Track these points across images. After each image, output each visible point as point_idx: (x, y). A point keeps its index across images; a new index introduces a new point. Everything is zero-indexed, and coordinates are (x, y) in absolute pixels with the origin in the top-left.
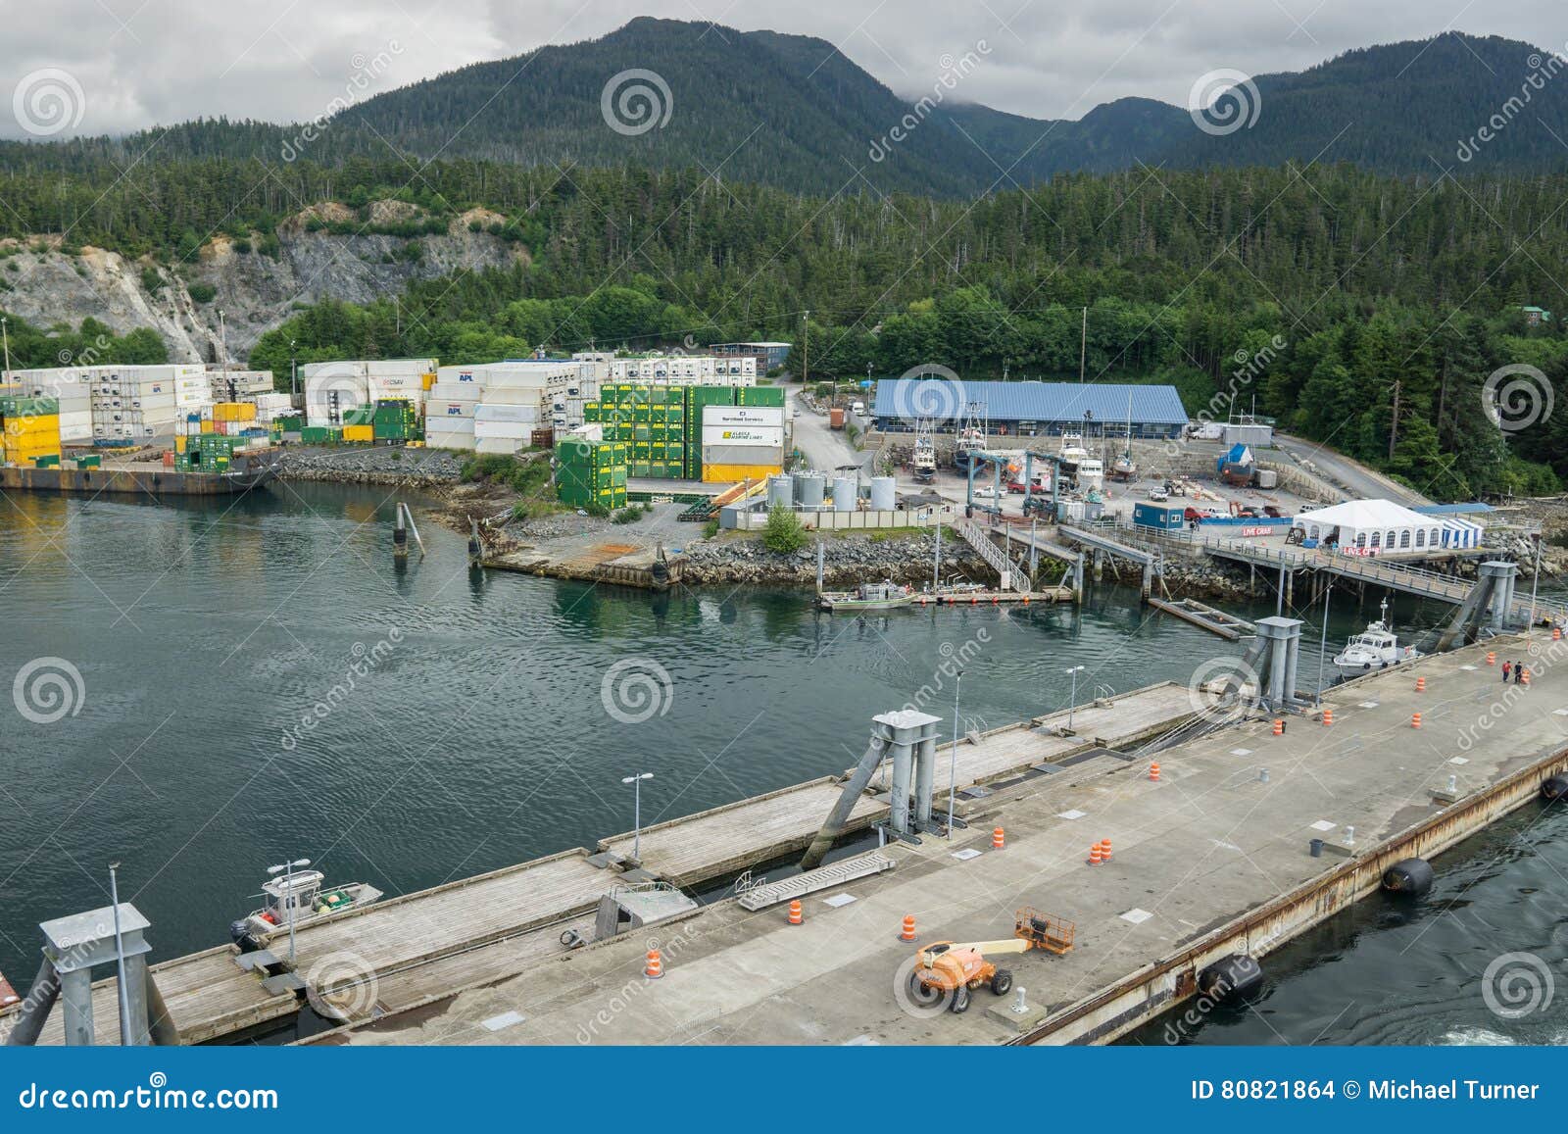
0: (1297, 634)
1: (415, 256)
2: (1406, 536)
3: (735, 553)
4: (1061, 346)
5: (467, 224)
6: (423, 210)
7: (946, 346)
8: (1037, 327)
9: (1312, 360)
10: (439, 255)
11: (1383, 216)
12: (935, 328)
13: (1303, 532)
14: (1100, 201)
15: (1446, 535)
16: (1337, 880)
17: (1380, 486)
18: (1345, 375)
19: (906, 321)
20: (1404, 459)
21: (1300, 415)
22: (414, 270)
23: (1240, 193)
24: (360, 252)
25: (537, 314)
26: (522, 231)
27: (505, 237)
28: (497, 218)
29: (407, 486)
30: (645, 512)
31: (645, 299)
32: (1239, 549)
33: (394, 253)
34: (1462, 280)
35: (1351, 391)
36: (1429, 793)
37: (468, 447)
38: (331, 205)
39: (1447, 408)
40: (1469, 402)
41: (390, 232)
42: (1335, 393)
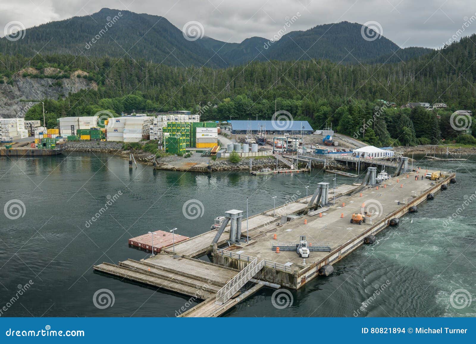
0: (376, 170)
1: (60, 85)
2: (378, 154)
3: (223, 163)
4: (268, 111)
5: (76, 75)
6: (61, 71)
7: (236, 111)
8: (261, 106)
9: (340, 114)
10: (68, 84)
11: (340, 75)
12: (234, 106)
13: (356, 154)
14: (264, 70)
15: (386, 154)
16: (404, 208)
17: (363, 144)
18: (351, 117)
19: (225, 104)
20: (367, 138)
21: (339, 128)
22: (60, 89)
23: (302, 68)
24: (41, 83)
25: (109, 103)
26: (94, 77)
27: (89, 79)
28: (85, 73)
29: (104, 152)
30: (191, 155)
31: (140, 98)
32: (343, 158)
33: (52, 84)
34: (363, 92)
35: (353, 121)
36: (412, 196)
37: (121, 140)
38: (31, 69)
39: (376, 125)
40: (381, 124)
41: (51, 77)
42: (349, 122)
